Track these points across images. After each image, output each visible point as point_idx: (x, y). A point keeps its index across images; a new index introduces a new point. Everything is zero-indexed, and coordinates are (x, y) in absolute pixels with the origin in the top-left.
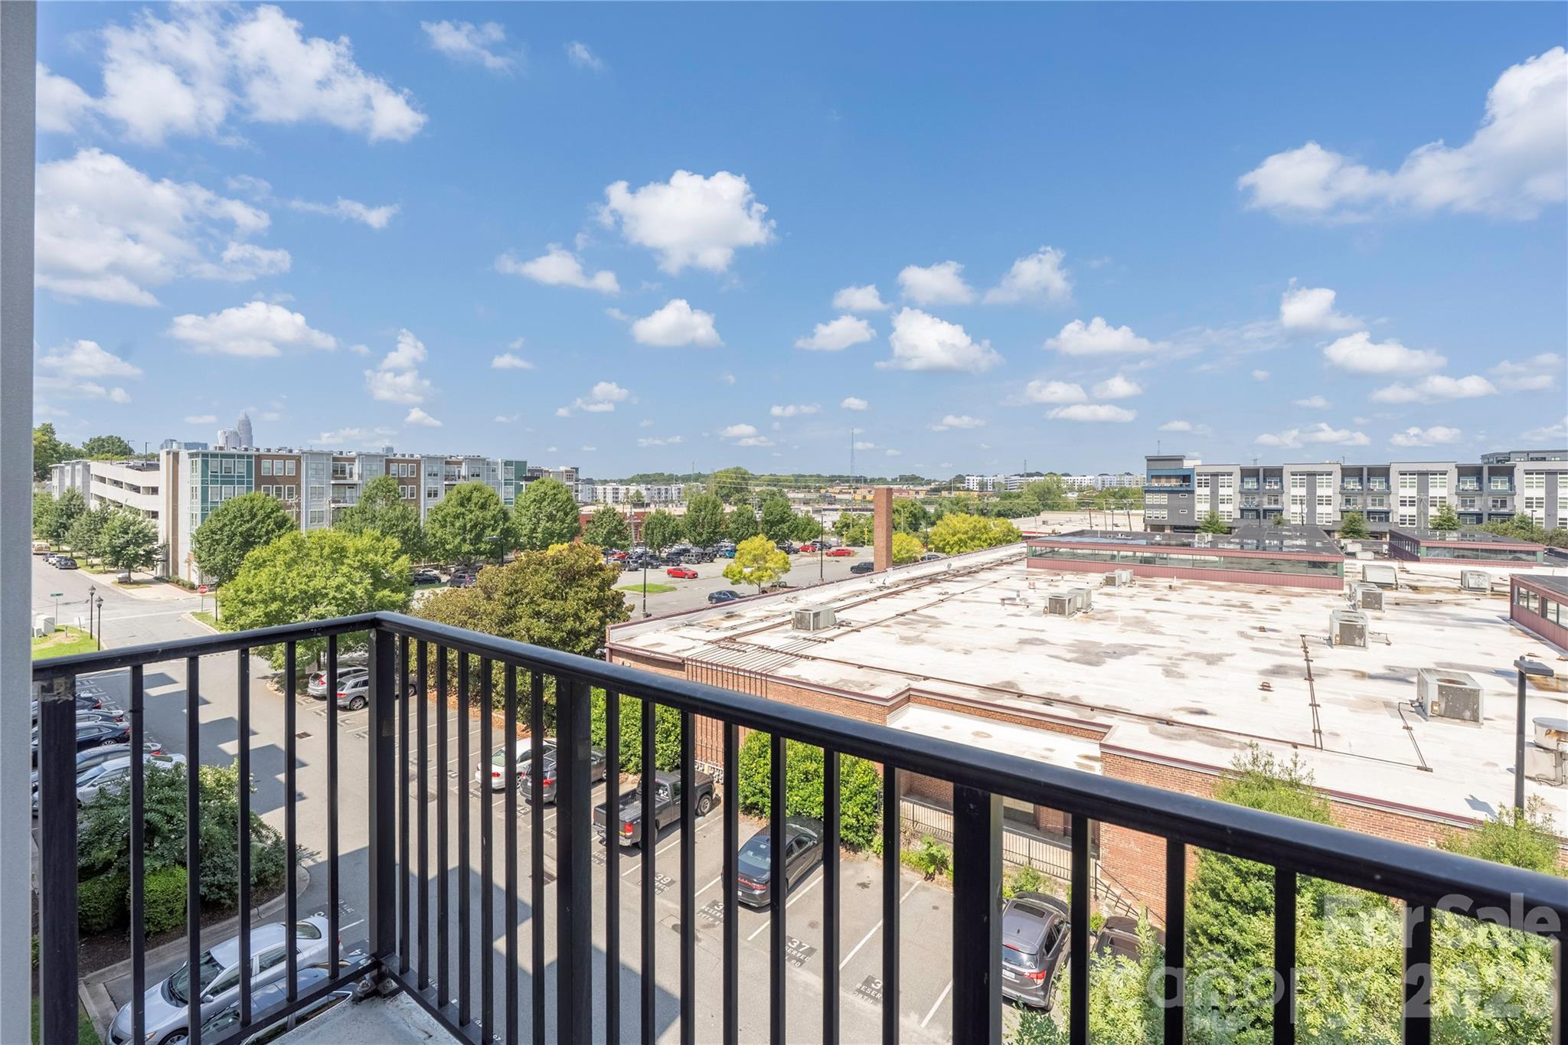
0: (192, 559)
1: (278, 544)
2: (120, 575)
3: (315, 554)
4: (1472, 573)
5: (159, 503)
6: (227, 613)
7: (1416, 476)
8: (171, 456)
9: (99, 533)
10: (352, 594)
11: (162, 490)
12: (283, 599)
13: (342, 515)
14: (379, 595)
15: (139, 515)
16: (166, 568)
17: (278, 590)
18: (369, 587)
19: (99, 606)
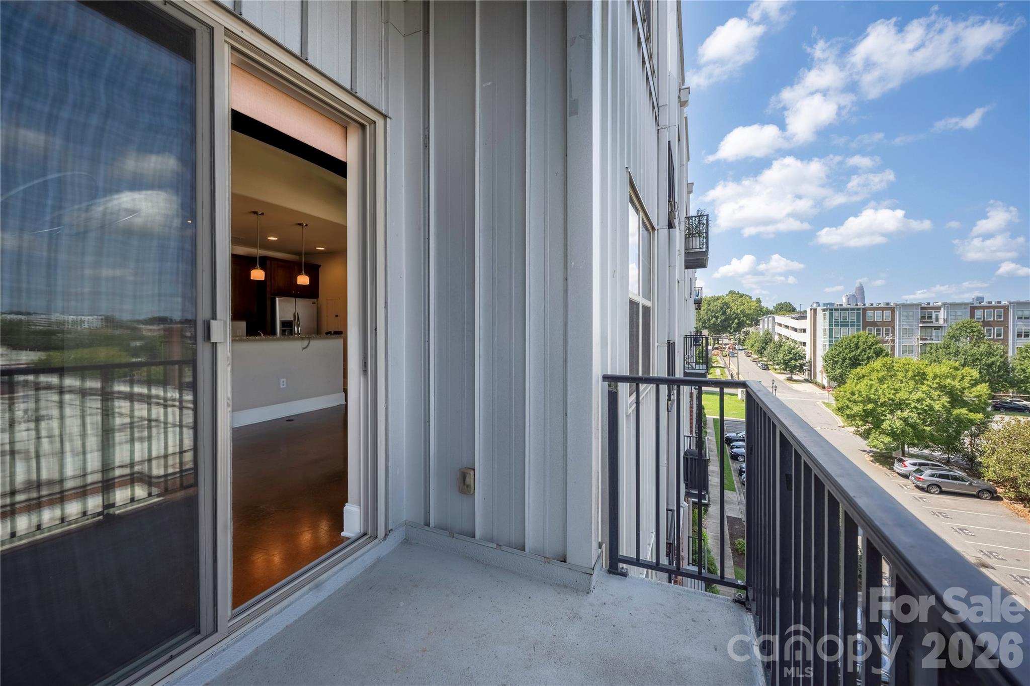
0: (823, 371)
1: (873, 365)
2: (788, 376)
3: (900, 375)
5: (806, 338)
6: (839, 405)
8: (813, 311)
9: (778, 353)
10: (931, 408)
11: (808, 331)
12: (876, 402)
13: (928, 349)
14: (956, 412)
15: (797, 344)
16: (810, 375)
17: (872, 396)
18: (946, 404)
19: (775, 390)
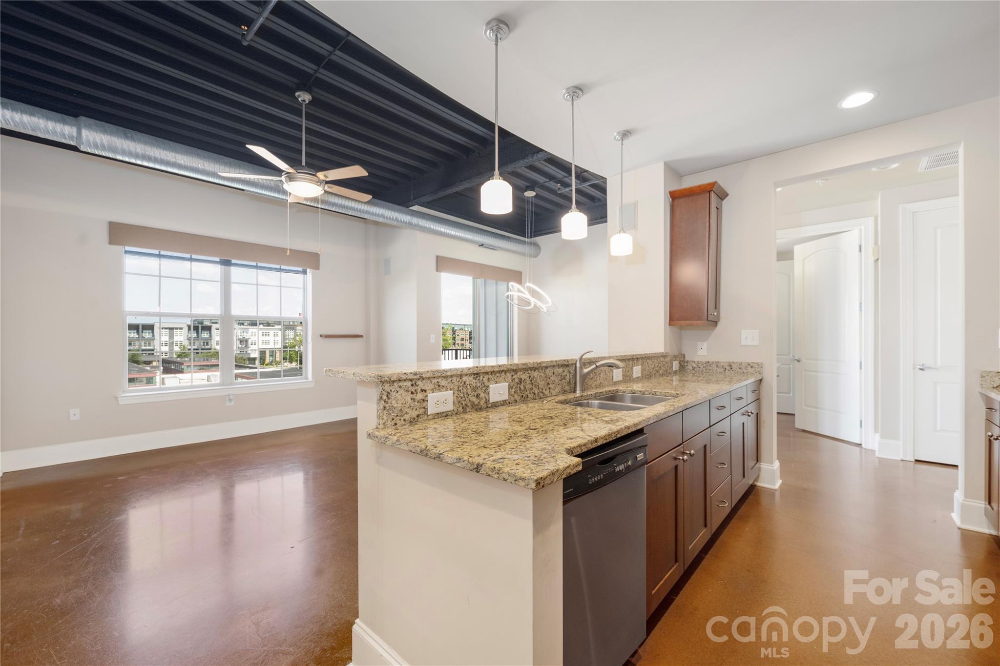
4: (213, 375)
7: (168, 330)
